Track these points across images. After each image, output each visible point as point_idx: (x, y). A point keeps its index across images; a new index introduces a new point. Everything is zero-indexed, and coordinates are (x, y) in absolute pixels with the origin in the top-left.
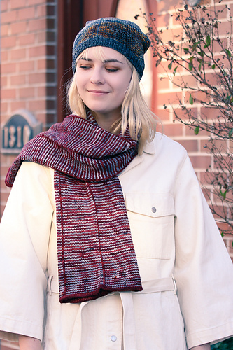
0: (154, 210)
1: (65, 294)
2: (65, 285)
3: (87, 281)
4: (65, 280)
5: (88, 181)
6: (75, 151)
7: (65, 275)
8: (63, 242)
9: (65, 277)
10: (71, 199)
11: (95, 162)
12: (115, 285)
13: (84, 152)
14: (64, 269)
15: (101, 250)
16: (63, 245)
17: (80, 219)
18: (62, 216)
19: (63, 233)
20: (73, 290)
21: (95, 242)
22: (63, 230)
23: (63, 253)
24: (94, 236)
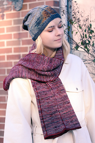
0: (77, 89)
1: (47, 135)
2: (46, 131)
3: (56, 127)
4: (45, 128)
5: (47, 82)
6: (39, 70)
7: (45, 126)
8: (41, 111)
9: (45, 127)
10: (41, 91)
11: (49, 73)
12: (70, 127)
13: (43, 70)
14: (44, 124)
15: (59, 112)
16: (42, 113)
17: (47, 99)
18: (39, 99)
19: (41, 107)
20: (50, 133)
21: (56, 109)
22: (40, 106)
23: (42, 116)
24: (55, 106)
